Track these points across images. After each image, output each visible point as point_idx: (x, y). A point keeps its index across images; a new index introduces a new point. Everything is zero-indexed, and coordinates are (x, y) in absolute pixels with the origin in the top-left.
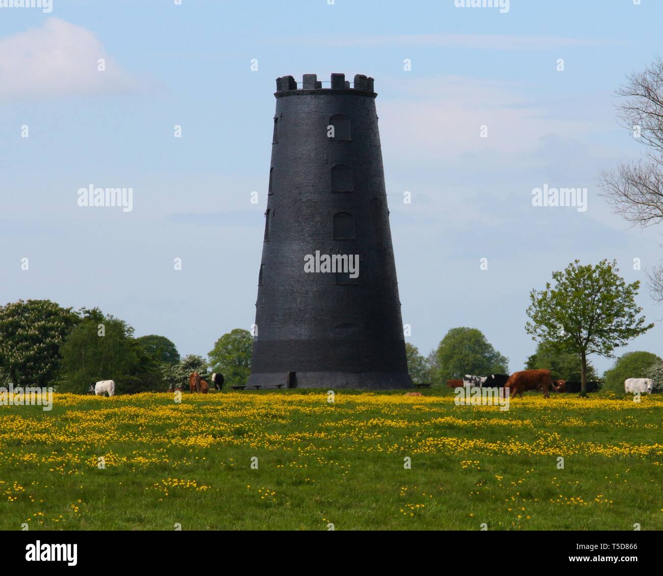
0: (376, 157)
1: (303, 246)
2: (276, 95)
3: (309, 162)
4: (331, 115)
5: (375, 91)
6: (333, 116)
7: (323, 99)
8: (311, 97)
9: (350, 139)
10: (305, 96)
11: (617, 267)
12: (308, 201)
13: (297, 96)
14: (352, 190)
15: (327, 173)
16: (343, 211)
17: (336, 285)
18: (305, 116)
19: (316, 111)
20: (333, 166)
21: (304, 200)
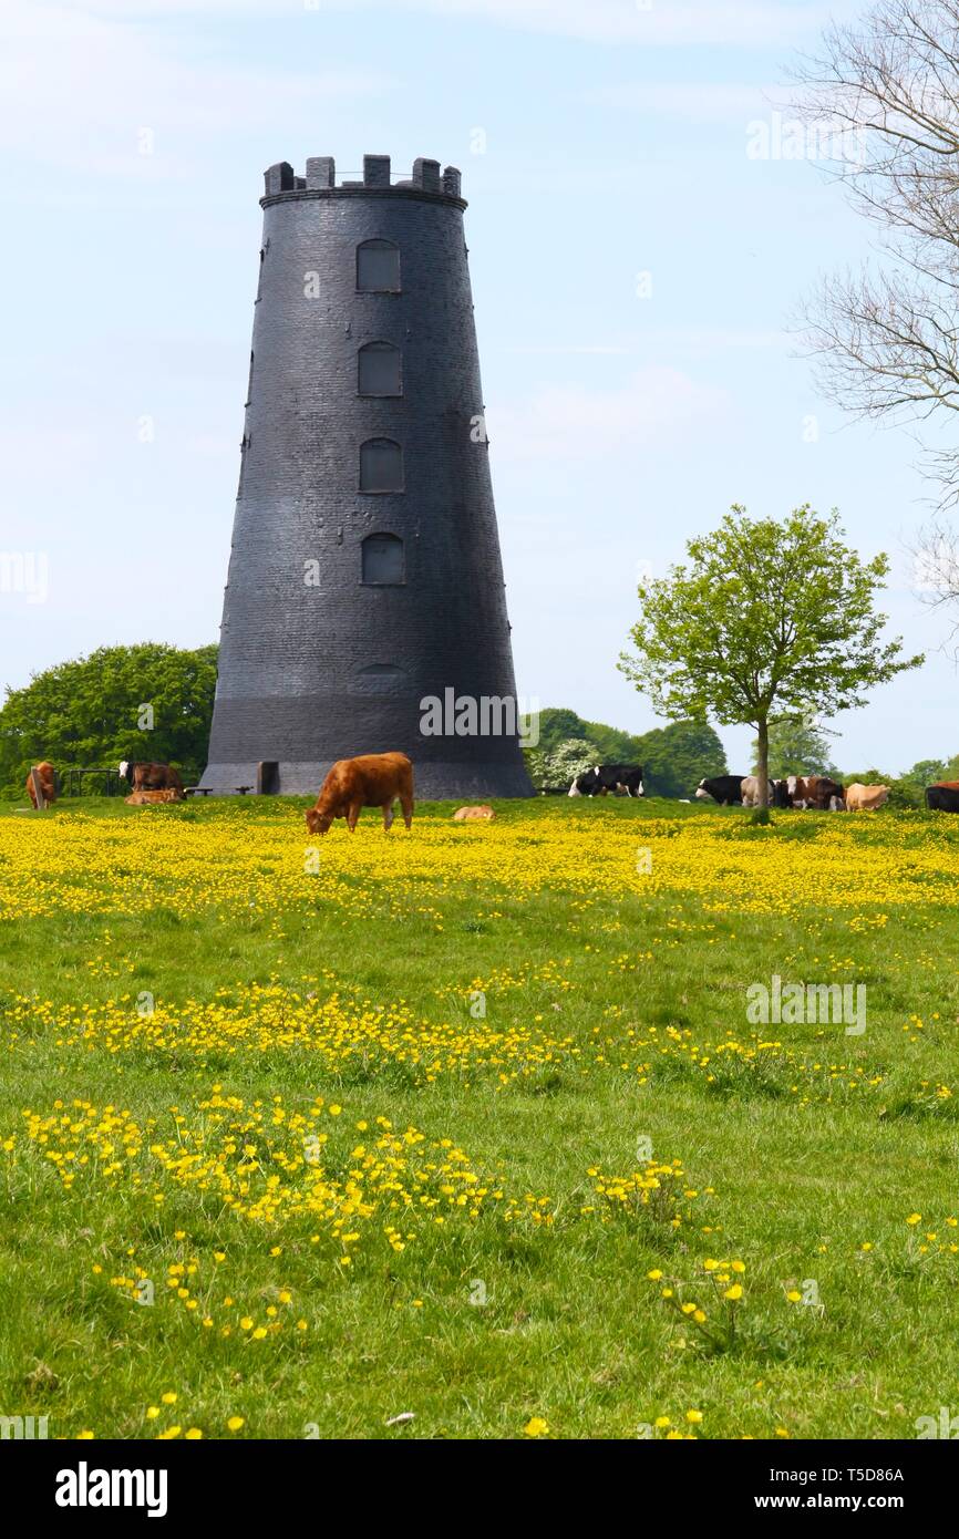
0: (457, 328)
1: (299, 506)
2: (262, 202)
3: (314, 337)
4: (361, 239)
5: (463, 196)
6: (364, 243)
7: (344, 208)
8: (321, 205)
9: (399, 290)
10: (309, 202)
11: (840, 524)
12: (311, 416)
13: (294, 202)
14: (401, 394)
15: (350, 358)
16: (381, 436)
17: (361, 585)
18: (309, 243)
19: (330, 233)
20: (360, 344)
21: (303, 413)
